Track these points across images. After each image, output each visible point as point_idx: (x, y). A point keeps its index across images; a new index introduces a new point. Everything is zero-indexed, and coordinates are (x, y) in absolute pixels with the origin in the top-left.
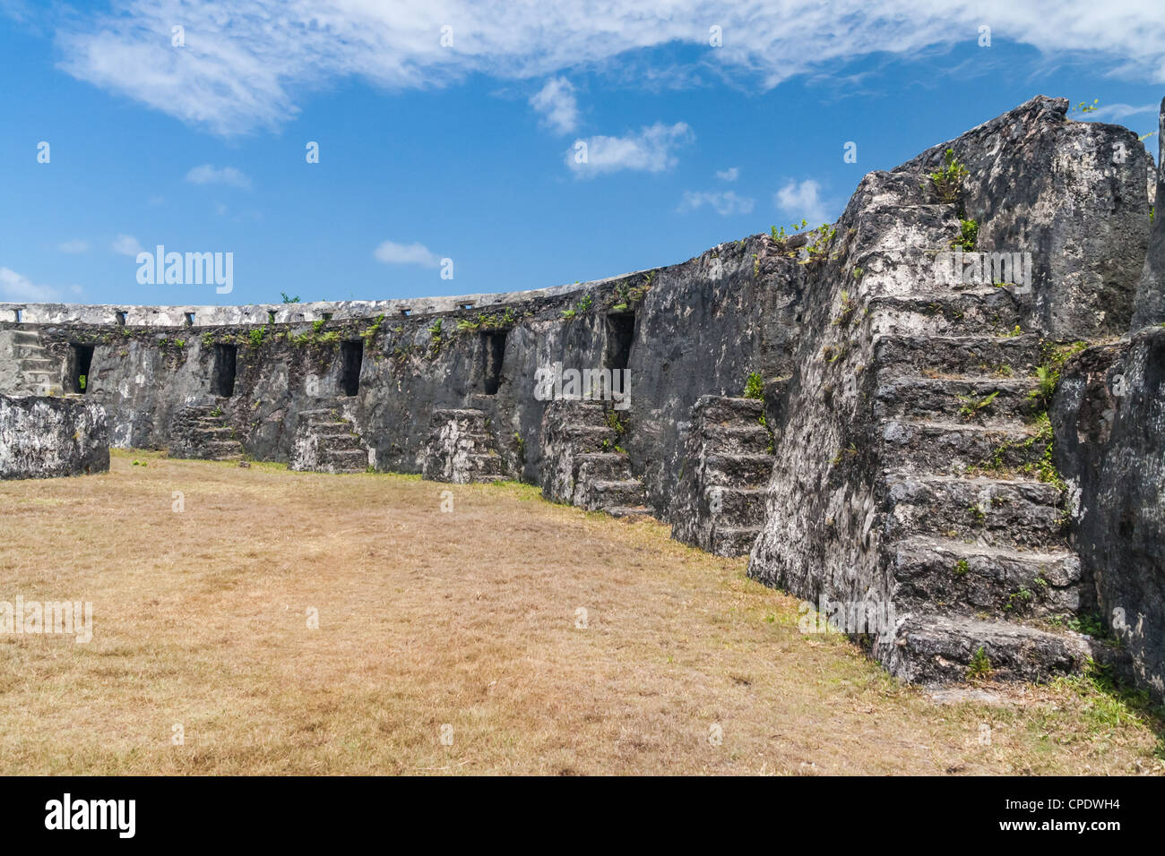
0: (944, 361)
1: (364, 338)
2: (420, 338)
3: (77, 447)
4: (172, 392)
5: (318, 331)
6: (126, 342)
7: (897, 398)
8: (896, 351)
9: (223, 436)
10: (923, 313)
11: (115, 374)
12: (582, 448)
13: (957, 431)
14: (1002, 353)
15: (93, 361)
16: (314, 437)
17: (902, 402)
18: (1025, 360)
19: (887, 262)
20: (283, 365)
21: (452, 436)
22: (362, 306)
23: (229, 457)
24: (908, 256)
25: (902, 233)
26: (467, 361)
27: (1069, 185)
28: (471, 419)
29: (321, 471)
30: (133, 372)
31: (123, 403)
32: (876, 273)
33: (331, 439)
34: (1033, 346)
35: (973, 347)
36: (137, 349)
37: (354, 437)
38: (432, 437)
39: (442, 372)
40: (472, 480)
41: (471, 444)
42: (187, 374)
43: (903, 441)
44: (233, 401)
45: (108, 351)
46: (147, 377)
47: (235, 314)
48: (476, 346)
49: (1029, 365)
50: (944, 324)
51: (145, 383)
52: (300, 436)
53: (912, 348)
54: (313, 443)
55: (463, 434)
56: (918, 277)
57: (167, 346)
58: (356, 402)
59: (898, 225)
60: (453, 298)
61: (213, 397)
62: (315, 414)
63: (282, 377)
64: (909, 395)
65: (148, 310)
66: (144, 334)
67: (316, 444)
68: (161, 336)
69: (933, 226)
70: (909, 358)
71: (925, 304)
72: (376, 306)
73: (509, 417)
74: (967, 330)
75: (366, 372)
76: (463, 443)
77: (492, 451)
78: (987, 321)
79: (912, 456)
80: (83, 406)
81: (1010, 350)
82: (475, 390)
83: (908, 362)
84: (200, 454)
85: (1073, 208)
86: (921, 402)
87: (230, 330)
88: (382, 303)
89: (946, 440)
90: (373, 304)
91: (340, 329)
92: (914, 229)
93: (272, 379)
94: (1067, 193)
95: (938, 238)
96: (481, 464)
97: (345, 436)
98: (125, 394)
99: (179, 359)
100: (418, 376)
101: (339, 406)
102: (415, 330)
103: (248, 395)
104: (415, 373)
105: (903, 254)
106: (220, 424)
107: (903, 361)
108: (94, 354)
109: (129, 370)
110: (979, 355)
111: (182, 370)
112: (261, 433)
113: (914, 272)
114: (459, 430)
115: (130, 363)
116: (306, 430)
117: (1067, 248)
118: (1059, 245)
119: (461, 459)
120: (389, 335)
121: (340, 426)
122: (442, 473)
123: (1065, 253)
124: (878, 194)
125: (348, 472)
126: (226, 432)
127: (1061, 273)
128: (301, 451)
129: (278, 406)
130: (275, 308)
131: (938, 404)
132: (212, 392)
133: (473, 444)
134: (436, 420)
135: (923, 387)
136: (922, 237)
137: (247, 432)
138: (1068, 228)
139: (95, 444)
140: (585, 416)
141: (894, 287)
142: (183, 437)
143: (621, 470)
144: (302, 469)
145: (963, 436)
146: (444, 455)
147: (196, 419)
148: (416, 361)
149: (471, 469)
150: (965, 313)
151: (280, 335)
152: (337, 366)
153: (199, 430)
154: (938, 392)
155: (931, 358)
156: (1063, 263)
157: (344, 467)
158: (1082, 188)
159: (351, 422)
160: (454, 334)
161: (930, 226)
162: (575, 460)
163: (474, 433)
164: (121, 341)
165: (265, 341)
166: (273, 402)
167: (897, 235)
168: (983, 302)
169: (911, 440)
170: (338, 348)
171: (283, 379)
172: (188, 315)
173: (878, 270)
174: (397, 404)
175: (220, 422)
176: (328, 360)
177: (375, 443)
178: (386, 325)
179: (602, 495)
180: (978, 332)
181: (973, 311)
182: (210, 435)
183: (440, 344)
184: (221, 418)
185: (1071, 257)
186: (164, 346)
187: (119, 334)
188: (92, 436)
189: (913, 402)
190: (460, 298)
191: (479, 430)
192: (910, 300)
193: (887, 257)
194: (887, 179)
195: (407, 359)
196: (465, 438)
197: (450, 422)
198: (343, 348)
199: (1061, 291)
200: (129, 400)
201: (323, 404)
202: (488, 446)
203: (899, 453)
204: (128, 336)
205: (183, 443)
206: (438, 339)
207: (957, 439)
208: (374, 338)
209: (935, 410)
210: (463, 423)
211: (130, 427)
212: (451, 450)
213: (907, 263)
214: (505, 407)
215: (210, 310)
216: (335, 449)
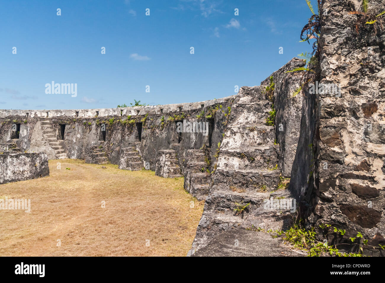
0: (240, 182)
1: (142, 122)
2: (158, 122)
3: (36, 169)
4: (88, 140)
5: (129, 119)
6: (74, 123)
7: (212, 202)
8: (220, 177)
9: (101, 155)
10: (239, 157)
11: (71, 134)
12: (193, 171)
13: (227, 222)
14: (263, 180)
15: (65, 130)
16: (126, 157)
17: (214, 204)
18: (273, 183)
19: (232, 132)
20: (119, 131)
21: (163, 160)
22: (149, 107)
23: (103, 163)
24: (241, 129)
25: (247, 116)
26: (171, 132)
27: (293, 104)
28: (170, 154)
29: (127, 170)
30: (77, 133)
31: (74, 144)
32: (227, 137)
33: (131, 158)
34: (277, 177)
35: (252, 176)
36: (78, 126)
37: (139, 157)
38: (158, 160)
39: (164, 135)
40: (169, 176)
41: (169, 163)
42: (92, 134)
43: (205, 226)
44: (105, 143)
45: (69, 126)
46: (81, 135)
47: (111, 111)
48: (174, 126)
49: (275, 186)
50: (247, 162)
51: (80, 137)
52: (122, 157)
53: (227, 176)
54: (125, 160)
55: (167, 159)
56: (244, 139)
57: (86, 124)
58: (140, 144)
59: (245, 112)
60: (177, 104)
61: (100, 142)
62: (127, 149)
63: (119, 135)
64: (217, 201)
65: (85, 111)
66: (80, 121)
67: (126, 160)
68: (84, 121)
69: (260, 112)
70: (225, 181)
71: (240, 154)
72: (153, 108)
73: (183, 153)
74: (256, 166)
75: (144, 134)
76: (166, 163)
77: (177, 165)
78: (265, 162)
79: (207, 233)
80: (39, 155)
81: (267, 178)
82: (174, 142)
83: (225, 183)
84: (94, 162)
85: (295, 114)
86: (221, 204)
87: (104, 119)
88: (154, 107)
89: (222, 226)
90: (152, 107)
91: (135, 118)
92: (252, 114)
93: (116, 136)
94: (292, 108)
95: (261, 118)
96: (172, 170)
97: (136, 157)
98: (74, 141)
99: (90, 129)
100: (158, 136)
101: (135, 146)
102: (157, 119)
103: (109, 141)
104: (157, 135)
105: (239, 128)
106: (101, 151)
107: (223, 182)
108: (66, 128)
109: (75, 133)
110: (254, 180)
111: (90, 133)
112: (113, 154)
113: (243, 137)
114: (165, 158)
115: (76, 130)
116: (123, 155)
117: (292, 133)
118: (288, 131)
119: (165, 169)
120: (149, 121)
121: (135, 153)
122: (160, 173)
123: (291, 135)
124: (242, 97)
125: (135, 170)
126: (103, 154)
127: (289, 144)
128: (122, 162)
129: (118, 145)
130: (122, 109)
131: (228, 206)
132: (99, 140)
133: (170, 163)
134: (159, 154)
135: (223, 198)
136: (255, 117)
137: (109, 154)
138: (292, 124)
139: (43, 167)
140: (197, 158)
141: (233, 143)
142: (89, 156)
143: (206, 180)
144: (122, 169)
145: (228, 225)
146: (161, 166)
147: (93, 150)
148: (157, 131)
149: (168, 173)
150: (255, 158)
151: (118, 120)
152: (135, 131)
153: (94, 154)
154: (229, 200)
155: (235, 181)
156: (290, 140)
157: (134, 168)
158: (300, 105)
159: (139, 152)
160: (168, 121)
161: (259, 112)
162: (190, 176)
163: (171, 159)
164: (73, 123)
165: (114, 123)
166: (117, 144)
167: (244, 116)
168: (264, 153)
169: (208, 225)
170: (135, 125)
171: (119, 136)
172: (97, 112)
173: (228, 136)
174: (151, 146)
175: (101, 150)
176: (132, 129)
177: (145, 160)
178: (148, 117)
179: (196, 191)
180: (260, 167)
181: (258, 158)
182: (97, 155)
183: (164, 125)
184: (102, 149)
185: (294, 137)
186: (85, 124)
187: (72, 121)
188: (42, 165)
189: (219, 204)
190: (179, 104)
191: (173, 157)
192: (234, 152)
193: (232, 130)
194: (247, 90)
195: (154, 130)
196: (167, 161)
197: (163, 155)
198: (137, 125)
199: (288, 152)
200: (76, 143)
201: (131, 145)
202: (176, 163)
203: (202, 231)
204: (75, 122)
205: (89, 158)
206: (163, 123)
207: (226, 227)
208: (145, 122)
209: (227, 208)
210: (167, 155)
211: (76, 152)
212: (163, 165)
213: (240, 132)
214: (182, 149)
215: (103, 110)
216: (132, 161)
